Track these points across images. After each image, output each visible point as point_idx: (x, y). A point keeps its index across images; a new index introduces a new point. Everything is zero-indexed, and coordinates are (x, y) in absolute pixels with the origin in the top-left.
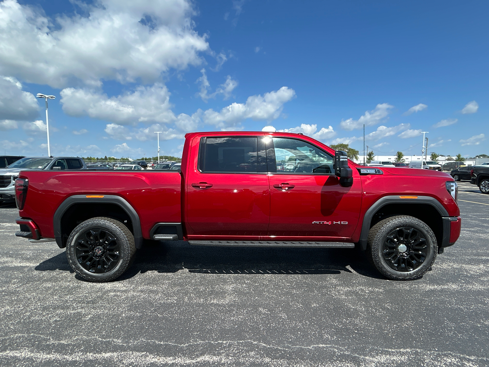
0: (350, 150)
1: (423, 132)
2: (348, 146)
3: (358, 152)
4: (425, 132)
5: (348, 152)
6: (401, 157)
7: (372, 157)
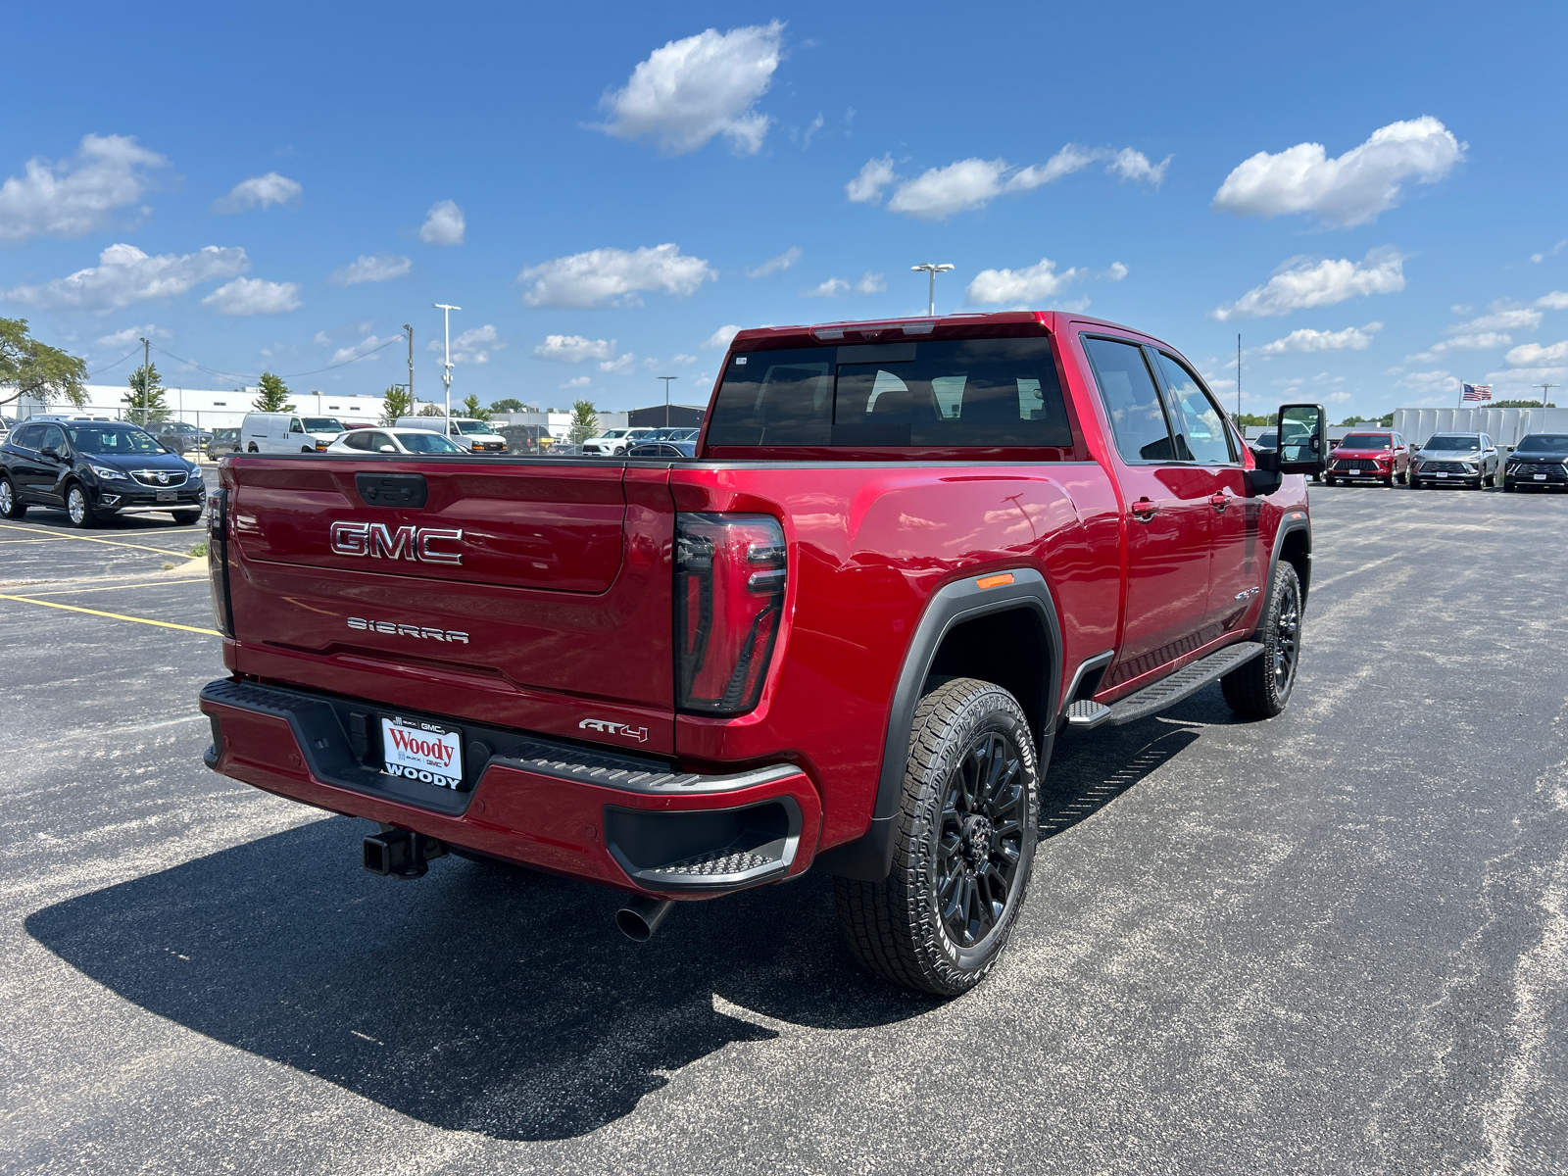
0: (36, 350)
1: (443, 306)
2: (25, 329)
3: (81, 364)
4: (450, 307)
5: (25, 362)
6: (280, 399)
7: (153, 392)
